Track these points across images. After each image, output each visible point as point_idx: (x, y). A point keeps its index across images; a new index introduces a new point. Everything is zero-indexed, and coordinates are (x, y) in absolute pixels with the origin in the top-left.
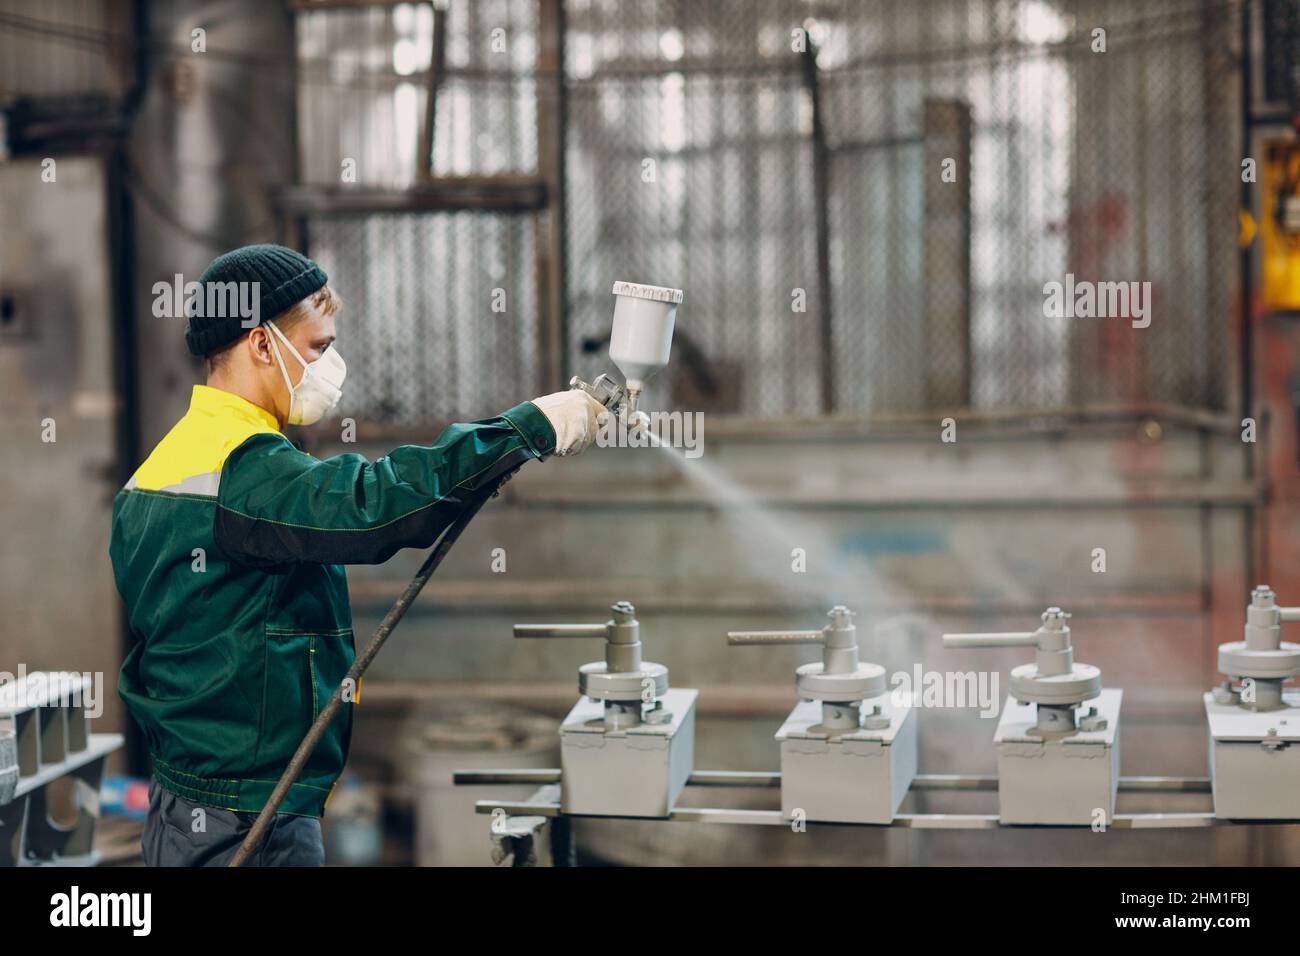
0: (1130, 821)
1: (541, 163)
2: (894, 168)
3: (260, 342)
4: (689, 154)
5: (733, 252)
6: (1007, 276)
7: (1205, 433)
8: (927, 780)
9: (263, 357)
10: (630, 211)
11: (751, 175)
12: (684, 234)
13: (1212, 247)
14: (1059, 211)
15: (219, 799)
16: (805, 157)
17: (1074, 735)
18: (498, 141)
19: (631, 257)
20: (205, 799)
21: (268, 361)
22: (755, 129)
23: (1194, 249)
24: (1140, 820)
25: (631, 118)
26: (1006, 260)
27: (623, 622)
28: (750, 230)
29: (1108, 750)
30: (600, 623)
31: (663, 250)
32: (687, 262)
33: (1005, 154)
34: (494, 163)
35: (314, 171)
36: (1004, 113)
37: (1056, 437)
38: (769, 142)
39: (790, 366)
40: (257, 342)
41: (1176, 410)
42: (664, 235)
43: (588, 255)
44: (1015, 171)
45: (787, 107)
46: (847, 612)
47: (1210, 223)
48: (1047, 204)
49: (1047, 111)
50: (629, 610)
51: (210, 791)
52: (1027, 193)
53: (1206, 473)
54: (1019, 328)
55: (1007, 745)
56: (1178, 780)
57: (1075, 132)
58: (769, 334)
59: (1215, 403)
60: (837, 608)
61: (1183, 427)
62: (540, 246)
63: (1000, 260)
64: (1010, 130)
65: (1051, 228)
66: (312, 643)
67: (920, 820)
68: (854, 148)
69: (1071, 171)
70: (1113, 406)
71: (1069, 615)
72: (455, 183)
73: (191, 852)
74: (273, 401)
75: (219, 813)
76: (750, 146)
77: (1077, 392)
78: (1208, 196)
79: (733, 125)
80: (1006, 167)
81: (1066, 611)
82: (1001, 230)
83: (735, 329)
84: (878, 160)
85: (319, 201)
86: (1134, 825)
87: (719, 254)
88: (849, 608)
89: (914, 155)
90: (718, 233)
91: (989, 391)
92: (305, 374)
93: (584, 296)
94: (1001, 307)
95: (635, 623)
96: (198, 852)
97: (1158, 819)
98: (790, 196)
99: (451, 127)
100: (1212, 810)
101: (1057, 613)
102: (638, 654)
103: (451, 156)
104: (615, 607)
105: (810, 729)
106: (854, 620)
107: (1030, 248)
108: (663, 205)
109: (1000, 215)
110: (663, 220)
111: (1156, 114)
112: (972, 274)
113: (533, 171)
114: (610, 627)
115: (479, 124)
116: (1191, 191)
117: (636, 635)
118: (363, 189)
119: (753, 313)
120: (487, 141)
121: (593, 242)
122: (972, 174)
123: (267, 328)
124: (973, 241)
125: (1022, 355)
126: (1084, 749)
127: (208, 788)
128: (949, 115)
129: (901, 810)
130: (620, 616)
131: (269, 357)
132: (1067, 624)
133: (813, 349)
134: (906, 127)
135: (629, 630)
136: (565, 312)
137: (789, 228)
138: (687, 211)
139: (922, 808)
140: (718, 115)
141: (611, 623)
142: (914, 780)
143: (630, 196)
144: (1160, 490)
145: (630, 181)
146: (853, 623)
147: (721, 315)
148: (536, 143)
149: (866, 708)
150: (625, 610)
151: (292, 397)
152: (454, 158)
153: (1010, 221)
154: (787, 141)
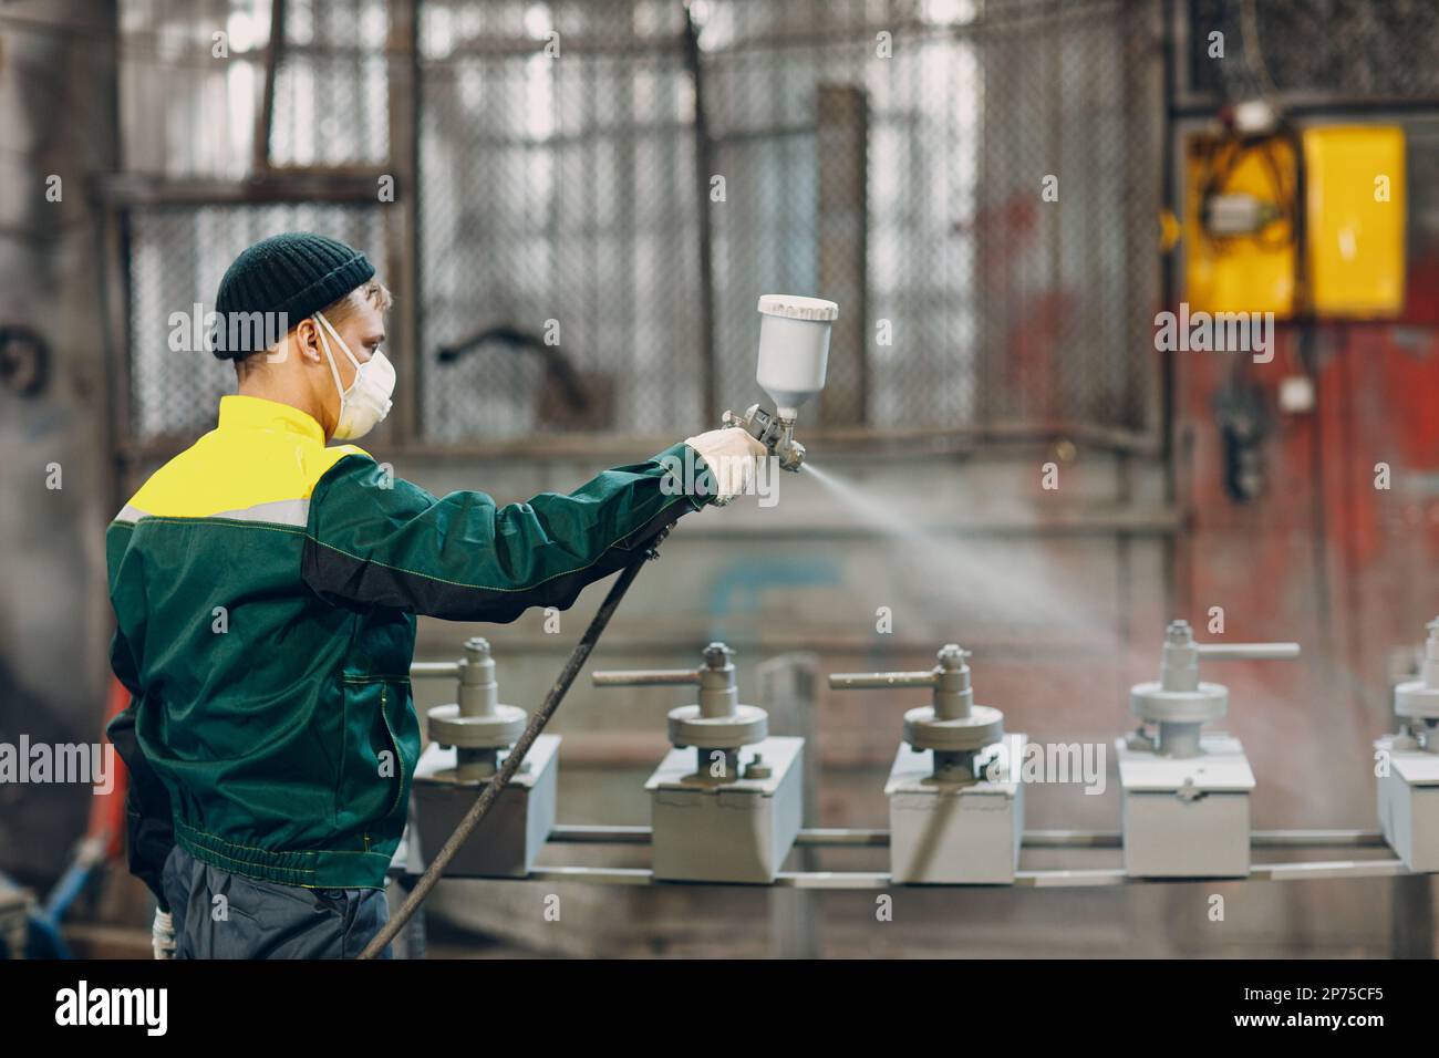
0: (1033, 880)
1: (393, 151)
2: (785, 160)
3: (310, 337)
4: (557, 143)
5: (606, 253)
6: (908, 281)
7: (1123, 456)
8: (814, 836)
9: (312, 353)
10: (492, 207)
11: (626, 168)
12: (551, 232)
13: (1131, 251)
14: (965, 210)
15: (292, 874)
16: (685, 148)
17: (973, 785)
18: (345, 127)
19: (492, 257)
20: (273, 876)
21: (317, 359)
22: (631, 116)
23: (1112, 252)
24: (1045, 878)
25: (494, 102)
26: (907, 263)
27: (477, 660)
28: (624, 228)
29: (1009, 802)
30: (452, 661)
31: (528, 249)
32: (554, 264)
33: (907, 146)
34: (340, 151)
35: (138, 157)
36: (905, 102)
37: (960, 459)
38: (645, 130)
39: (668, 379)
40: (307, 335)
41: (1090, 429)
42: (528, 232)
43: (445, 254)
44: (916, 166)
45: (665, 94)
46: (725, 650)
47: (1130, 225)
48: (951, 201)
49: (952, 99)
50: (484, 648)
51: (280, 866)
52: (929, 191)
53: (1124, 499)
54: (920, 339)
55: (900, 797)
56: (1087, 834)
57: (983, 123)
58: (646, 344)
59: (1133, 422)
60: (714, 645)
61: (1099, 448)
62: (391, 244)
63: (901, 263)
64: (911, 120)
65: (957, 228)
66: (384, 691)
67: (805, 879)
68: (741, 138)
69: (979, 166)
70: (1022, 425)
71: (968, 654)
72: (296, 173)
73: (259, 937)
74: (322, 407)
75: (291, 891)
76: (625, 135)
77: (984, 410)
78: (1127, 195)
79: (606, 112)
80: (908, 160)
81: (965, 649)
82: (901, 229)
83: (608, 338)
84: (766, 151)
85: (143, 193)
86: (1039, 884)
87: (590, 254)
88: (727, 645)
89: (804, 147)
90: (589, 231)
91: (887, 408)
92: (357, 376)
93: (440, 301)
94: (902, 314)
95: (490, 663)
96: (267, 936)
97: (1065, 877)
98: (669, 191)
99: (292, 110)
100: (1122, 866)
101: (955, 651)
102: (493, 697)
103: (292, 143)
104: (469, 645)
105: (684, 779)
106: (734, 659)
107: (933, 251)
108: (528, 199)
109: (901, 213)
110: (528, 215)
111: (1071, 102)
112: (868, 278)
113: (384, 160)
114: (463, 668)
115: (324, 108)
116: (1108, 191)
117: (491, 675)
118: (193, 180)
119: (626, 318)
120: (333, 127)
121: (451, 239)
122: (868, 169)
123: (315, 320)
124: (869, 243)
125: (922, 368)
126: (984, 801)
127: (278, 862)
128: (844, 102)
129: (783, 869)
130: (473, 655)
131: (319, 354)
132: (967, 664)
133: (692, 361)
134: (796, 115)
135: (483, 670)
136: (419, 316)
137: (668, 226)
138: (555, 206)
139: (810, 865)
140: (590, 99)
141: (464, 662)
142: (798, 836)
143: (491, 190)
144: (1073, 517)
145: (491, 173)
146: (732, 662)
147: (592, 320)
148: (387, 129)
149: (745, 756)
150: (479, 648)
151: (343, 402)
152: (294, 145)
153: (911, 221)
154: (666, 129)
